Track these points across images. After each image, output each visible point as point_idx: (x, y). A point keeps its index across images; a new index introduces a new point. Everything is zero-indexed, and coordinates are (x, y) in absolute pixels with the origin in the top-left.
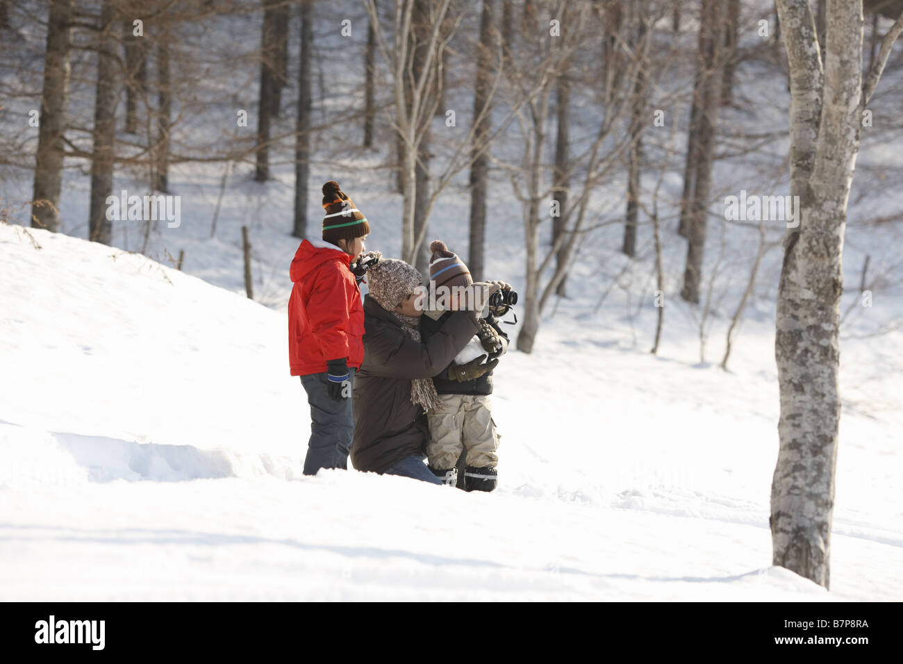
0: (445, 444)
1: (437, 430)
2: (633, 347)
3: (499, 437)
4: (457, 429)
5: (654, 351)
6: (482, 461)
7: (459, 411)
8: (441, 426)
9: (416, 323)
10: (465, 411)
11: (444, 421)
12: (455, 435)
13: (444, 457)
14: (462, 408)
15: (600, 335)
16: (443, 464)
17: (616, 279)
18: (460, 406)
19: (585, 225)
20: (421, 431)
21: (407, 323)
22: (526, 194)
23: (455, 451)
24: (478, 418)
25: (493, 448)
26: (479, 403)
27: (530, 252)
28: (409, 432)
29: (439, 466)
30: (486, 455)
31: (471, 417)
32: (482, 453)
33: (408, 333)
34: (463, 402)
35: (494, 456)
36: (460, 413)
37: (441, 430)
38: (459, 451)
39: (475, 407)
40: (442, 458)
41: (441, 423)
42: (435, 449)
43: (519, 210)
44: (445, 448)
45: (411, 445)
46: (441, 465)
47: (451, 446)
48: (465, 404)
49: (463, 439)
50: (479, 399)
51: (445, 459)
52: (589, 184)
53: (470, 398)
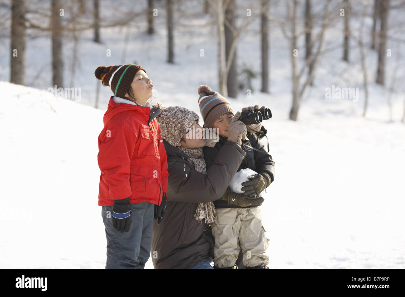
0: (225, 248)
1: (218, 237)
2: (352, 113)
3: (268, 240)
4: (234, 237)
5: (364, 115)
6: (255, 262)
7: (236, 221)
8: (222, 235)
9: (200, 153)
10: (241, 221)
11: (225, 230)
12: (234, 241)
13: (225, 257)
14: (239, 219)
15: (334, 108)
16: (225, 264)
17: (341, 75)
18: (237, 218)
19: (323, 48)
20: (207, 241)
21: (193, 155)
22: (289, 34)
23: (233, 253)
24: (251, 228)
25: (263, 251)
26: (253, 215)
27: (294, 66)
28: (198, 243)
29: (222, 265)
30: (259, 257)
31: (246, 227)
32: (254, 256)
33: (193, 163)
34: (239, 214)
35: (265, 256)
36: (236, 223)
37: (223, 238)
38: (237, 253)
39: (249, 218)
40: (224, 258)
41: (222, 232)
42: (218, 253)
43: (286, 43)
44: (226, 252)
45: (199, 254)
46: (224, 264)
47: (231, 249)
48: (241, 216)
49: (239, 243)
50: (252, 210)
51: (226, 259)
52: (324, 26)
53: (244, 211)
